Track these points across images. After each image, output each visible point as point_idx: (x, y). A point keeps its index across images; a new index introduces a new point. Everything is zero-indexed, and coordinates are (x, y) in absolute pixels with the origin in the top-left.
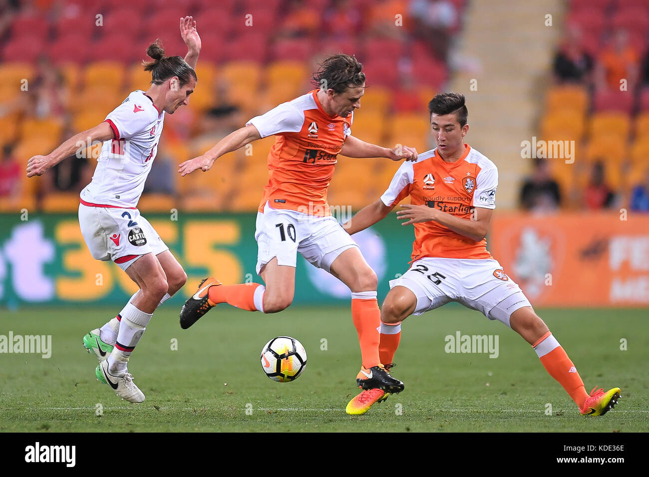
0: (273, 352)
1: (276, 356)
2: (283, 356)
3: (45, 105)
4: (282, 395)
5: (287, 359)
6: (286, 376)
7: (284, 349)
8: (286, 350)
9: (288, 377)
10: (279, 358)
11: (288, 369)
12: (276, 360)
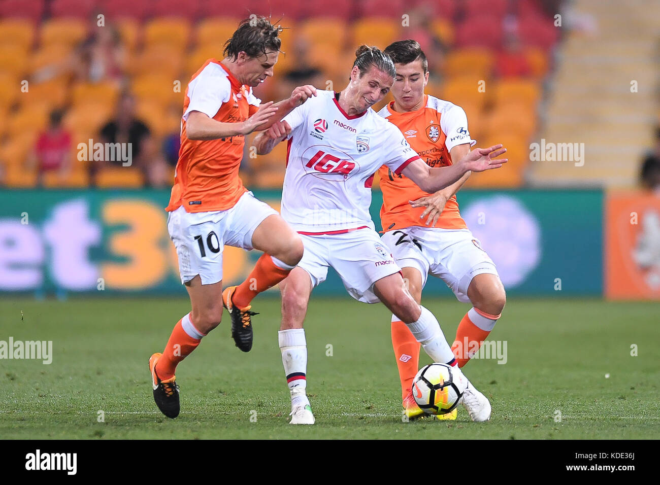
0: (426, 381)
1: (430, 385)
2: (437, 387)
3: (99, 68)
4: (369, 398)
5: (442, 390)
6: (440, 409)
7: (439, 379)
8: (441, 380)
9: (443, 410)
10: (433, 388)
11: (442, 401)
12: (430, 390)
